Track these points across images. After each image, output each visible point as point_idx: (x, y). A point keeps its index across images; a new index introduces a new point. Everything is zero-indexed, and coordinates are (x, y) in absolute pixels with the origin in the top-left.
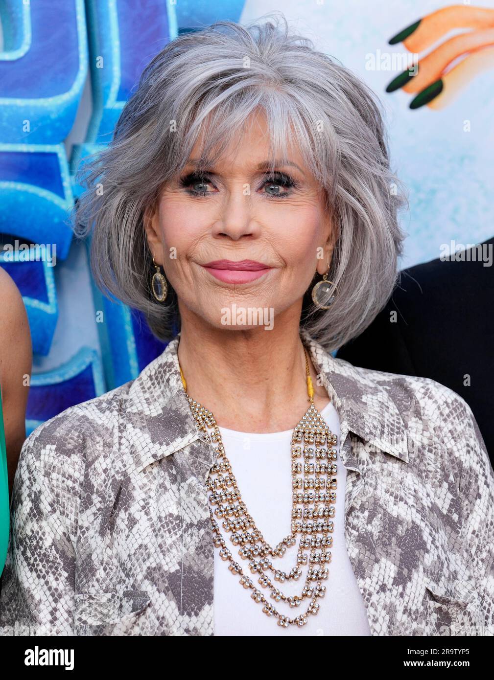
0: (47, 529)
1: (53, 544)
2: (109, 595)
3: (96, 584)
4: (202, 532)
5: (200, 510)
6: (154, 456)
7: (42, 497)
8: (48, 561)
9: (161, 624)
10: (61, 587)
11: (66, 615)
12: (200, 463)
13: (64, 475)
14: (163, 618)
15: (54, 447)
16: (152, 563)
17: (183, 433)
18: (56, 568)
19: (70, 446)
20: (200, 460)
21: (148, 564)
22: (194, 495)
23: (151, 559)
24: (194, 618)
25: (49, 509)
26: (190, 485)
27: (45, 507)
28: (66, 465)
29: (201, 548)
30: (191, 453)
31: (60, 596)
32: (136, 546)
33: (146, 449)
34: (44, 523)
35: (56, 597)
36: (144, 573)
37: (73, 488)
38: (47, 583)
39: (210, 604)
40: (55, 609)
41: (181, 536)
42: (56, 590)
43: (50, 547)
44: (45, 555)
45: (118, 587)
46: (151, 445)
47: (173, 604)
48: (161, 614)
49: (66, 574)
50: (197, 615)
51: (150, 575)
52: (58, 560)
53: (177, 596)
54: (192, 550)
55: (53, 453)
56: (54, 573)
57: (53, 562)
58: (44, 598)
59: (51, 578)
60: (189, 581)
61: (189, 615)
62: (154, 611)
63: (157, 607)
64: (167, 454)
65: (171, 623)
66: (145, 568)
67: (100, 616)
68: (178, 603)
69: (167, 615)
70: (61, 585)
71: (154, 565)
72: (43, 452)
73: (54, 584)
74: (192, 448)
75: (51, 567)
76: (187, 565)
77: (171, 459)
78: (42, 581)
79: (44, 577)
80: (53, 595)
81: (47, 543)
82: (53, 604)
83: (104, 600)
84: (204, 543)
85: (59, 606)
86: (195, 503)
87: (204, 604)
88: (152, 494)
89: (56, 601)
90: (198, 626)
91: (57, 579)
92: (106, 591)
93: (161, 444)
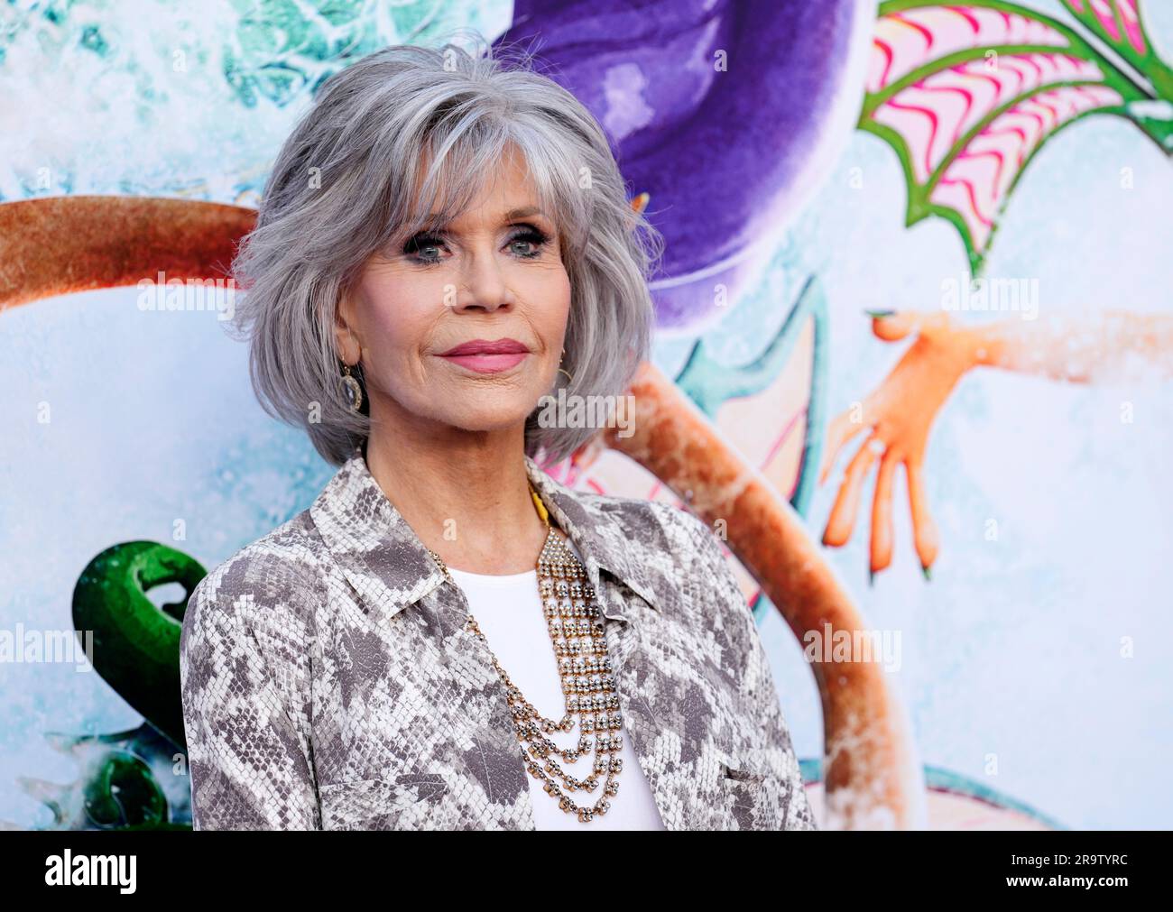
0: (260, 705)
1: (270, 724)
2: (371, 783)
3: (350, 770)
4: (494, 699)
5: (485, 672)
6: (398, 604)
7: (250, 664)
8: (266, 747)
9: (464, 815)
10: (288, 779)
11: (299, 815)
12: (455, 613)
13: (269, 633)
14: (466, 807)
15: (251, 597)
16: (437, 738)
17: (425, 573)
18: (279, 755)
19: (271, 594)
20: (453, 608)
21: (433, 740)
22: (471, 653)
23: (437, 735)
24: (508, 807)
25: (262, 677)
26: (461, 640)
27: (254, 676)
28: (271, 620)
29: (497, 720)
30: (440, 599)
31: (289, 791)
32: (411, 719)
33: (384, 597)
34: (254, 698)
35: (284, 793)
36: (430, 751)
37: (284, 650)
38: (270, 775)
39: (526, 790)
40: (285, 809)
41: (462, 706)
42: (283, 783)
43: (267, 727)
44: (261, 739)
45: (384, 772)
46: (388, 592)
47: (479, 789)
48: (463, 802)
49: (292, 762)
50: (512, 803)
51: (439, 753)
52: (280, 744)
53: (481, 778)
54: (485, 723)
55: (252, 605)
56: (276, 762)
57: (273, 747)
58: (267, 796)
59: (273, 768)
60: (493, 762)
61: (503, 803)
62: (453, 798)
63: (457, 793)
64: (413, 600)
65: (478, 813)
66: (430, 745)
67: (359, 811)
68: (485, 787)
69: (472, 803)
70: (287, 775)
71: (442, 741)
72: (236, 605)
73: (278, 776)
74: (440, 592)
75: (271, 754)
76: (485, 741)
77: (418, 607)
78: (263, 773)
79: (264, 768)
80: (279, 790)
81: (263, 723)
82: (282, 802)
83: (364, 789)
84: (500, 715)
85: (289, 804)
86: (475, 663)
87: (519, 791)
88: (408, 655)
89: (284, 797)
90: (516, 817)
91: (281, 769)
92: (365, 777)
93: (401, 589)
